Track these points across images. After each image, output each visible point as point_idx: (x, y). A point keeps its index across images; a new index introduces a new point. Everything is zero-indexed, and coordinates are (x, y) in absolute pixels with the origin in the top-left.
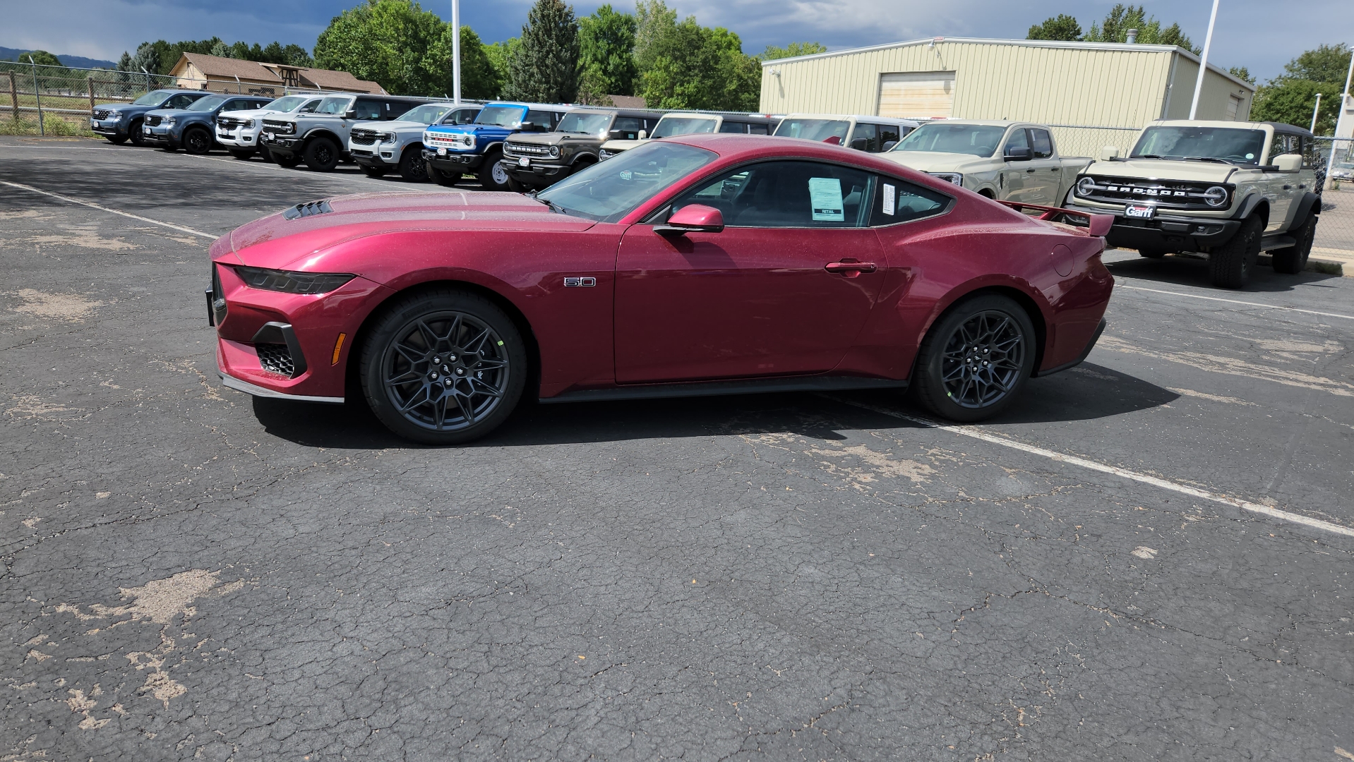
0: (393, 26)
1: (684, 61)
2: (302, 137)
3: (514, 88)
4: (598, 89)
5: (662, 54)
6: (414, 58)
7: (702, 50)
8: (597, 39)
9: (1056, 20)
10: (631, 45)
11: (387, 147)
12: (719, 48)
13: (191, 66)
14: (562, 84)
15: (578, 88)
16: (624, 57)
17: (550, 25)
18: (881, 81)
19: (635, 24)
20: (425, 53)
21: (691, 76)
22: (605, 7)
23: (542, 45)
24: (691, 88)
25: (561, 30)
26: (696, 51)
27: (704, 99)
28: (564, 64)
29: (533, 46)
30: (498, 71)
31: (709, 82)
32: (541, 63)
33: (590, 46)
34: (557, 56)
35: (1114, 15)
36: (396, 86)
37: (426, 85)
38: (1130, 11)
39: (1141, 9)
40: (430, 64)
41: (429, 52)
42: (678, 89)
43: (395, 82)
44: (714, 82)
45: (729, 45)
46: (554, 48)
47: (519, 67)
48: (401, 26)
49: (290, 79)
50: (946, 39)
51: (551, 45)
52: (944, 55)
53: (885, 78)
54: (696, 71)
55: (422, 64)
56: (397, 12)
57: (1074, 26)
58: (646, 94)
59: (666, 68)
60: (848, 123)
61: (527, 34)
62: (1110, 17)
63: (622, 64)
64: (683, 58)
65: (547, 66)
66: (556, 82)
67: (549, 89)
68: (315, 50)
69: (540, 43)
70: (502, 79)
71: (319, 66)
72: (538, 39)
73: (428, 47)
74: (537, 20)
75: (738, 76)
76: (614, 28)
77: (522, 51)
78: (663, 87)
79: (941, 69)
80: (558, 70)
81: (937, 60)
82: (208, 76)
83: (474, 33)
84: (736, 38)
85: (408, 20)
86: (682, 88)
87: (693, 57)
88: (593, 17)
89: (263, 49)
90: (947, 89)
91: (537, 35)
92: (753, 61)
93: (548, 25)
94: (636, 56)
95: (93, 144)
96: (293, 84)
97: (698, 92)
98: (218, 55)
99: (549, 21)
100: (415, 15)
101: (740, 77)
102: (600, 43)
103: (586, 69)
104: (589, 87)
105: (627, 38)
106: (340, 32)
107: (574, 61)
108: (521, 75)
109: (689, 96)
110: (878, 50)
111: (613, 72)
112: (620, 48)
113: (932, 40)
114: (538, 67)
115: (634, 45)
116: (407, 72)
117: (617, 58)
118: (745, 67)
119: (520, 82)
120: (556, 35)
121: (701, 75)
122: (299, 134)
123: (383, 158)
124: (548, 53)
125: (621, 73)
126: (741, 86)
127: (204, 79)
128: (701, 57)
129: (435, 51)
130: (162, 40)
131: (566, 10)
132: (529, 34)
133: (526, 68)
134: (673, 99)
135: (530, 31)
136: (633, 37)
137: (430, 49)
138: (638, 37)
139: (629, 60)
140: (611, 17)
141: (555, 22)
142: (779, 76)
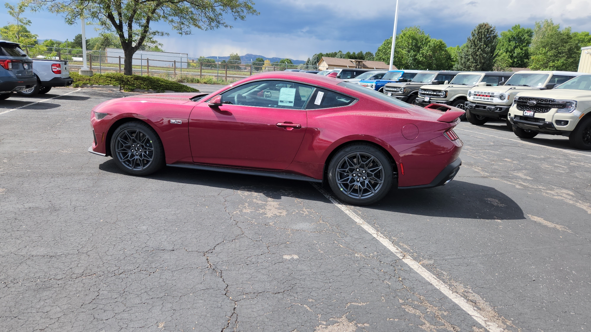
0: (407, 41)
1: (557, 50)
3: (459, 66)
4: (504, 65)
5: (544, 47)
6: (414, 54)
7: (569, 44)
8: (510, 41)
10: (528, 43)
12: (581, 42)
13: (324, 62)
14: (484, 63)
15: (493, 65)
16: (524, 49)
17: (482, 36)
19: (533, 33)
20: (419, 52)
21: (560, 57)
22: (516, 26)
23: (476, 46)
24: (559, 63)
25: (487, 38)
26: (565, 44)
28: (487, 54)
29: (471, 46)
30: (453, 58)
32: (475, 53)
33: (505, 45)
34: (483, 51)
36: (404, 67)
37: (418, 65)
40: (420, 57)
41: (421, 52)
43: (404, 65)
46: (482, 47)
47: (463, 56)
48: (411, 41)
49: (359, 65)
51: (481, 45)
54: (564, 55)
55: (417, 57)
56: (409, 36)
58: (532, 67)
59: (545, 54)
61: (469, 41)
63: (522, 52)
64: (556, 48)
65: (477, 55)
66: (480, 63)
67: (476, 66)
68: (376, 54)
69: (475, 45)
70: (454, 62)
71: (377, 60)
72: (474, 43)
73: (421, 50)
74: (475, 34)
76: (520, 35)
77: (466, 49)
78: (542, 63)
80: (483, 56)
82: (329, 65)
83: (443, 42)
85: (414, 38)
86: (554, 63)
87: (563, 48)
88: (509, 31)
89: (356, 54)
91: (474, 41)
93: (481, 36)
94: (531, 48)
96: (360, 67)
98: (338, 58)
99: (482, 35)
100: (417, 37)
102: (511, 43)
103: (499, 56)
104: (500, 64)
105: (527, 40)
106: (385, 46)
107: (492, 51)
108: (463, 60)
111: (516, 56)
112: (522, 45)
114: (472, 56)
115: (530, 43)
116: (410, 60)
117: (520, 49)
119: (462, 63)
120: (484, 41)
121: (566, 56)
124: (478, 49)
125: (521, 57)
127: (327, 66)
128: (568, 47)
129: (424, 51)
130: (321, 53)
131: (491, 29)
132: (470, 41)
133: (466, 56)
135: (471, 39)
136: (530, 39)
137: (422, 50)
138: (534, 39)
139: (526, 50)
140: (519, 30)
141: (484, 35)
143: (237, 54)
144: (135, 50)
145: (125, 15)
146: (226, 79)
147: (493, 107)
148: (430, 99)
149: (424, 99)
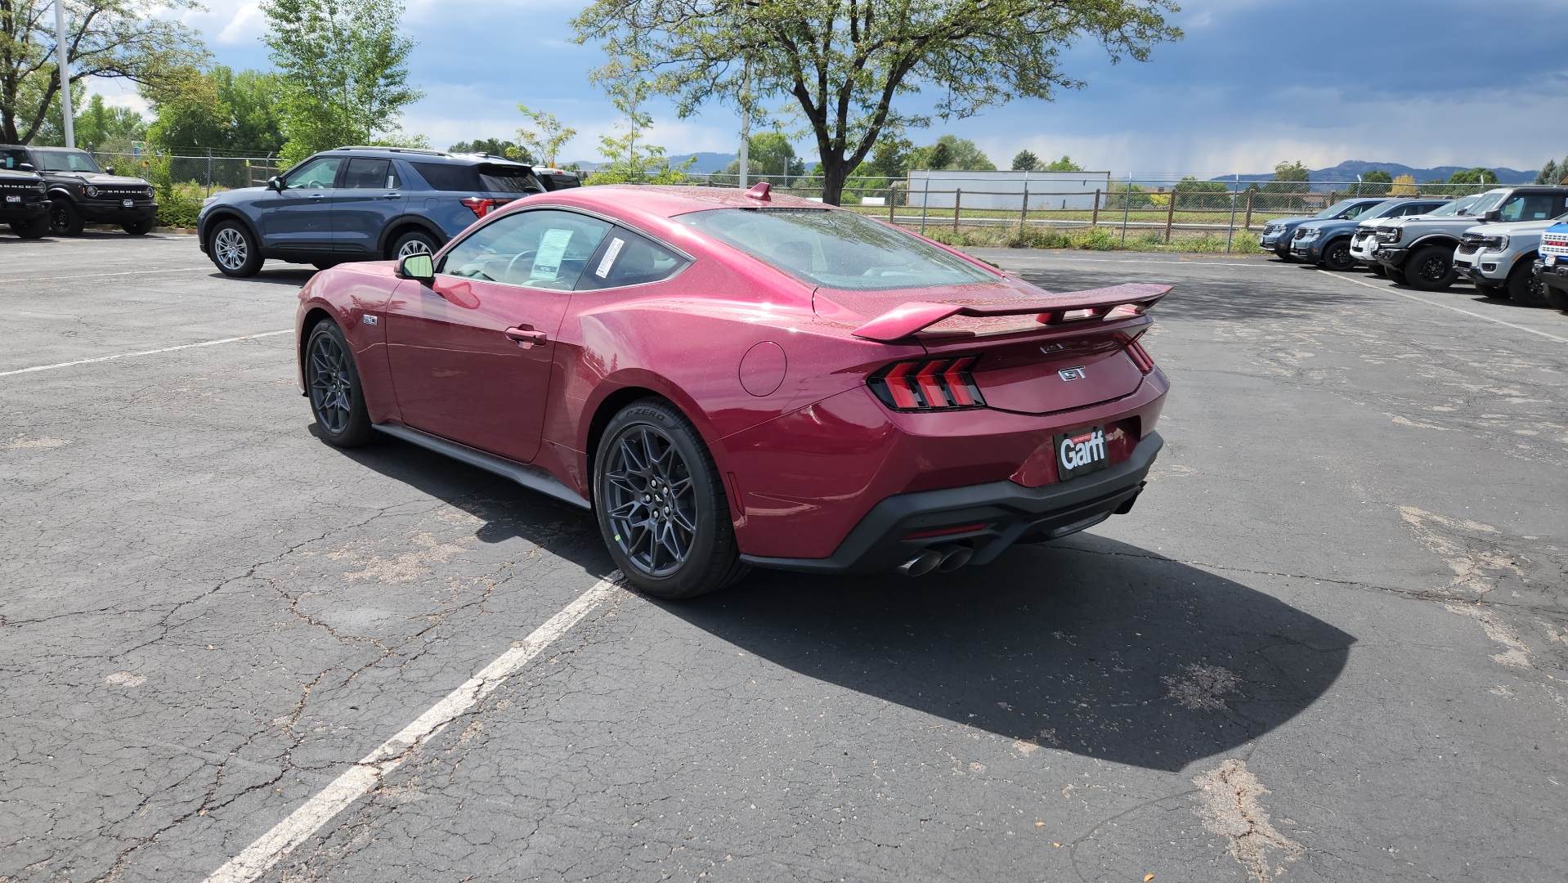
2: (1406, 248)
11: (1492, 256)
95: (1262, 261)
122: (1403, 243)
123: (1484, 272)
143: (1299, 165)
144: (849, 168)
145: (834, 81)
146: (1168, 234)
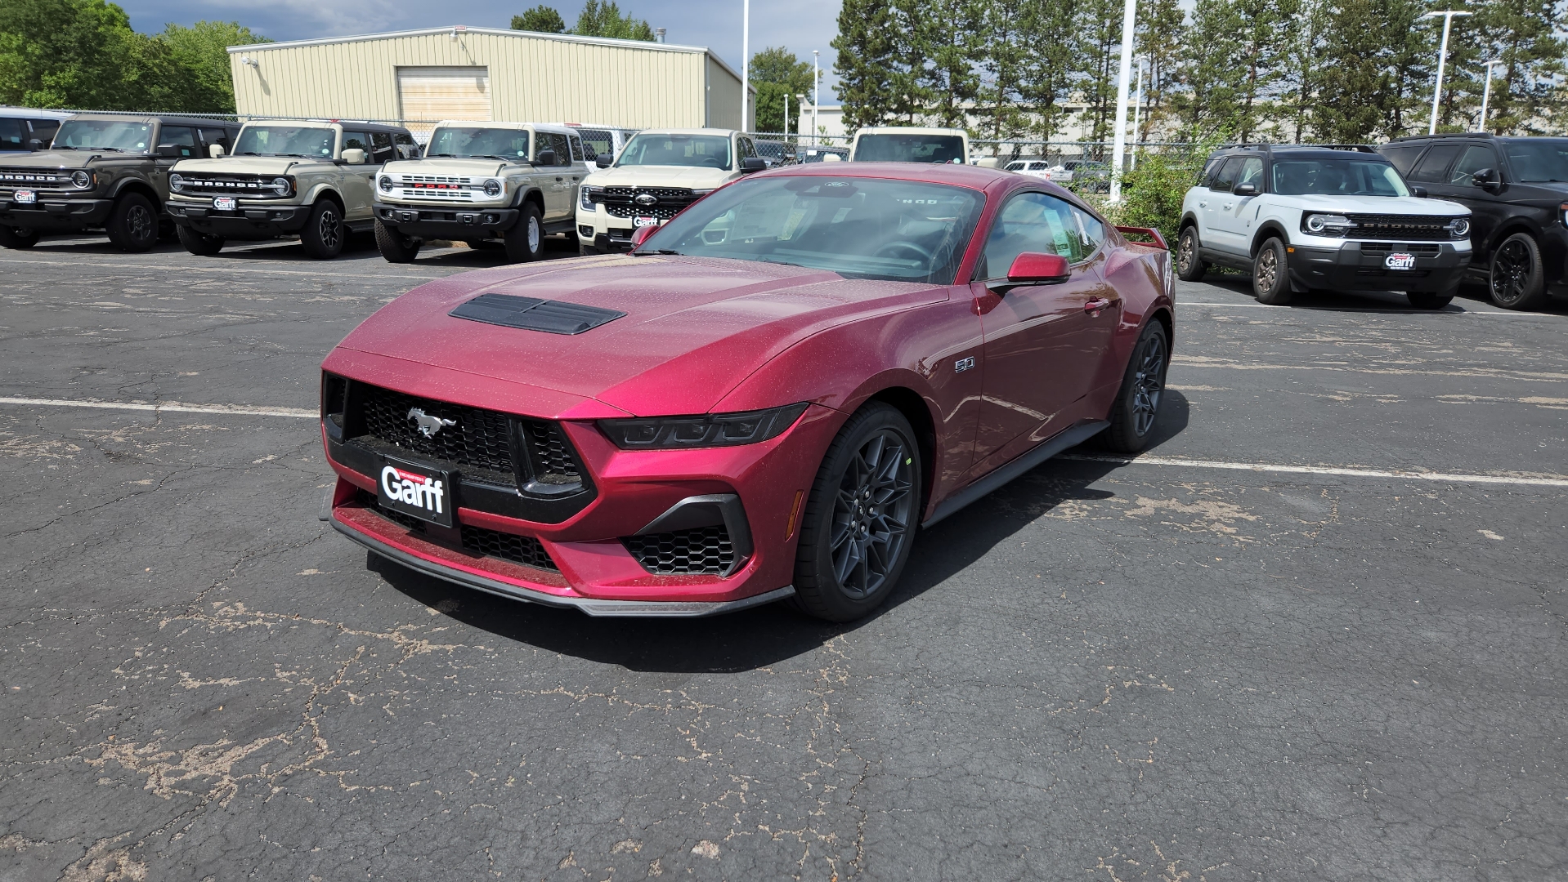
1: (48, 38)
7: (74, 25)
9: (537, 11)
12: (100, 23)
18: (398, 77)
21: (65, 61)
24: (69, 75)
26: (64, 26)
27: (93, 92)
31: (96, 71)
35: (589, 10)
38: (604, 5)
39: (614, 4)
42: (48, 80)
44: (104, 71)
45: (112, 20)
50: (469, 29)
52: (469, 46)
53: (402, 72)
54: (71, 55)
57: (557, 18)
59: (21, 50)
60: (525, 134)
62: (586, 11)
64: (45, 36)
75: (139, 62)
78: (21, 75)
79: (470, 64)
81: (463, 53)
84: (119, 11)
86: (54, 78)
87: (62, 35)
90: (481, 88)
92: (155, 42)
97: (81, 83)
101: (141, 65)
109: (68, 89)
110: (387, 39)
113: (453, 29)
118: (145, 51)
121: (80, 60)
126: (143, 76)
128: (74, 34)
134: (43, 94)
142: (256, 66)
147: (476, 214)
148: (238, 204)
149: (212, 203)
